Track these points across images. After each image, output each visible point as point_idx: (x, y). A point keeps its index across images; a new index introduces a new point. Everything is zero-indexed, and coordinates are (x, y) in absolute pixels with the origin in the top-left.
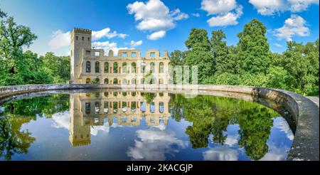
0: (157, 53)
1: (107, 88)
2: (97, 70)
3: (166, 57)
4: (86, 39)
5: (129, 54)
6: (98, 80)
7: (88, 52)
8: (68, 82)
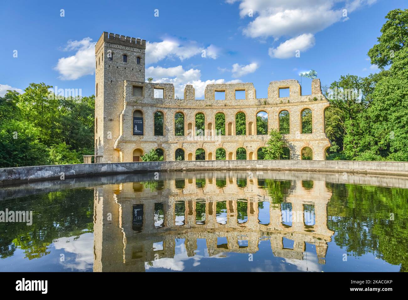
0: (295, 88)
1: (181, 171)
2: (159, 130)
3: (319, 96)
4: (132, 59)
5: (230, 93)
6: (160, 152)
7: (138, 88)
8: (88, 160)
